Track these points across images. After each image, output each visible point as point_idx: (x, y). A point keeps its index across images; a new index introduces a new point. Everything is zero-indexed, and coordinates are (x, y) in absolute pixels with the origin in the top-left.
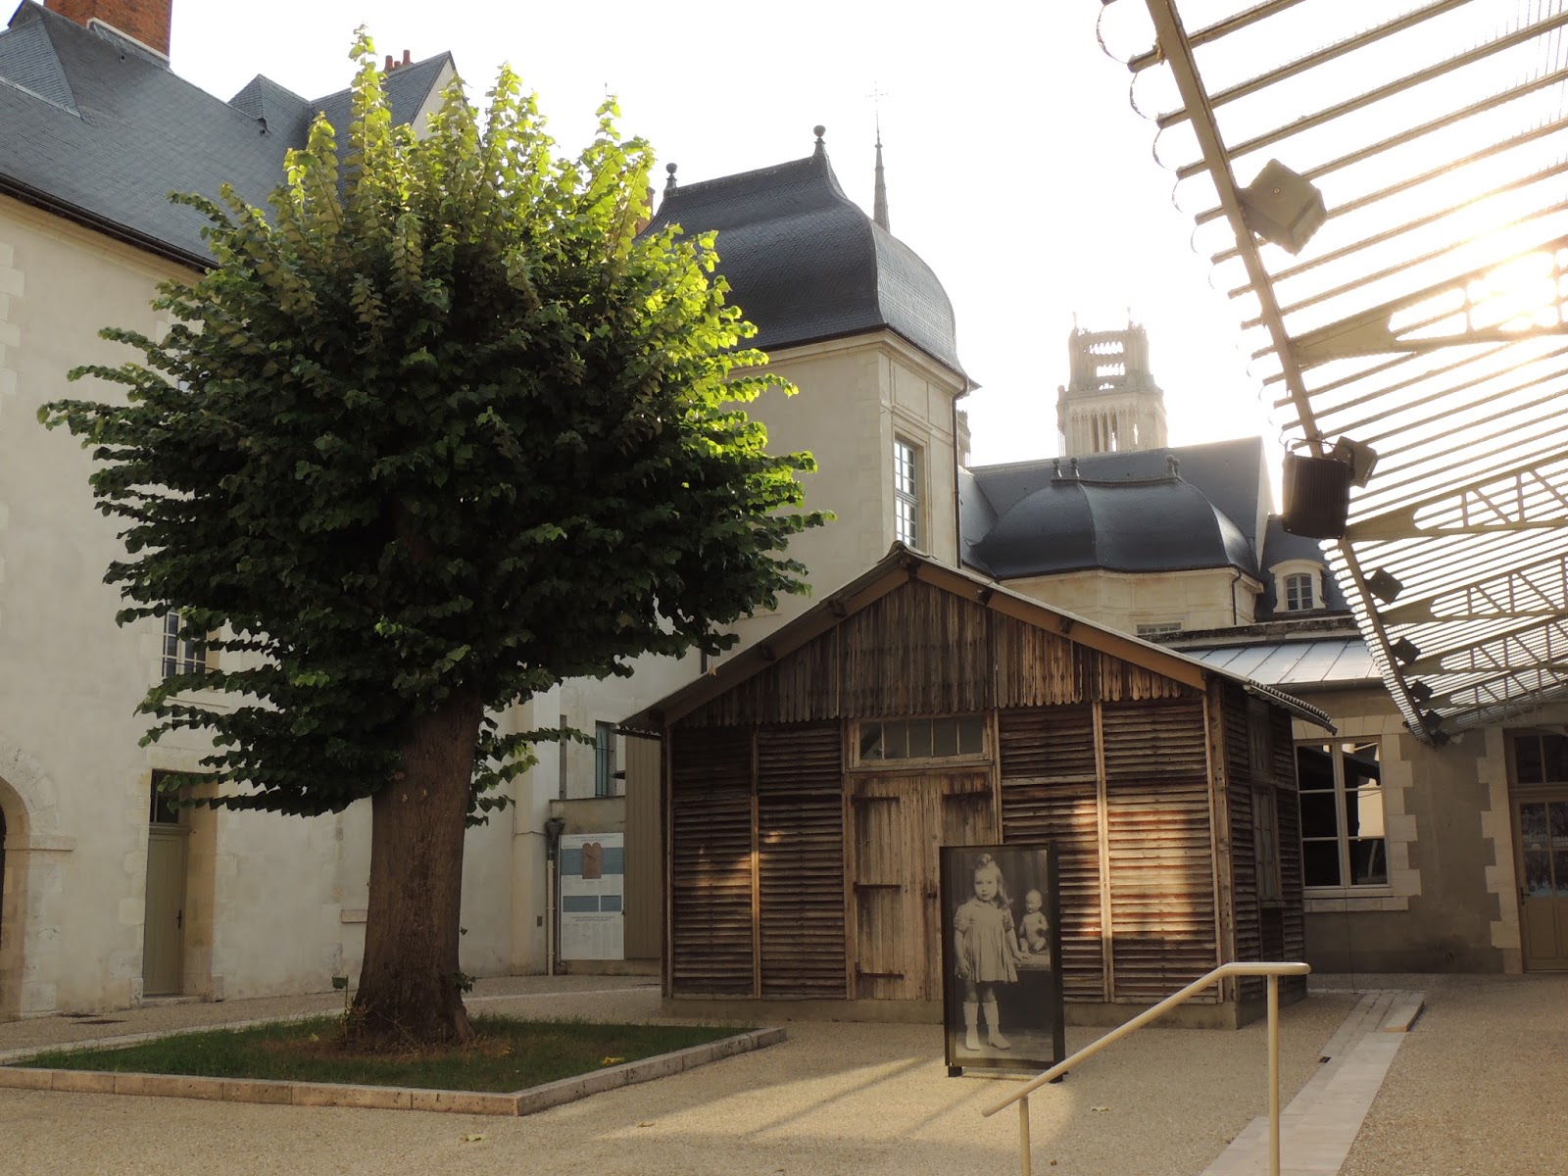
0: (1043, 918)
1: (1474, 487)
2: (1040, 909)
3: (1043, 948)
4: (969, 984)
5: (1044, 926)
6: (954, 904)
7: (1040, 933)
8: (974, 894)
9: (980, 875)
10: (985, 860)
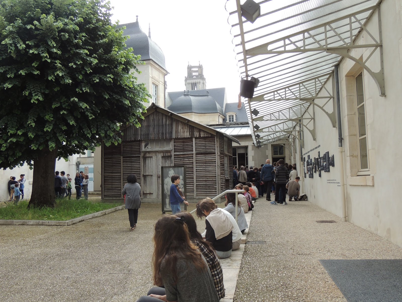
0: (183, 181)
1: (276, 91)
2: (182, 180)
3: (183, 188)
4: (167, 195)
5: (183, 183)
6: (164, 178)
7: (182, 184)
8: (168, 176)
9: (170, 172)
10: (171, 169)
